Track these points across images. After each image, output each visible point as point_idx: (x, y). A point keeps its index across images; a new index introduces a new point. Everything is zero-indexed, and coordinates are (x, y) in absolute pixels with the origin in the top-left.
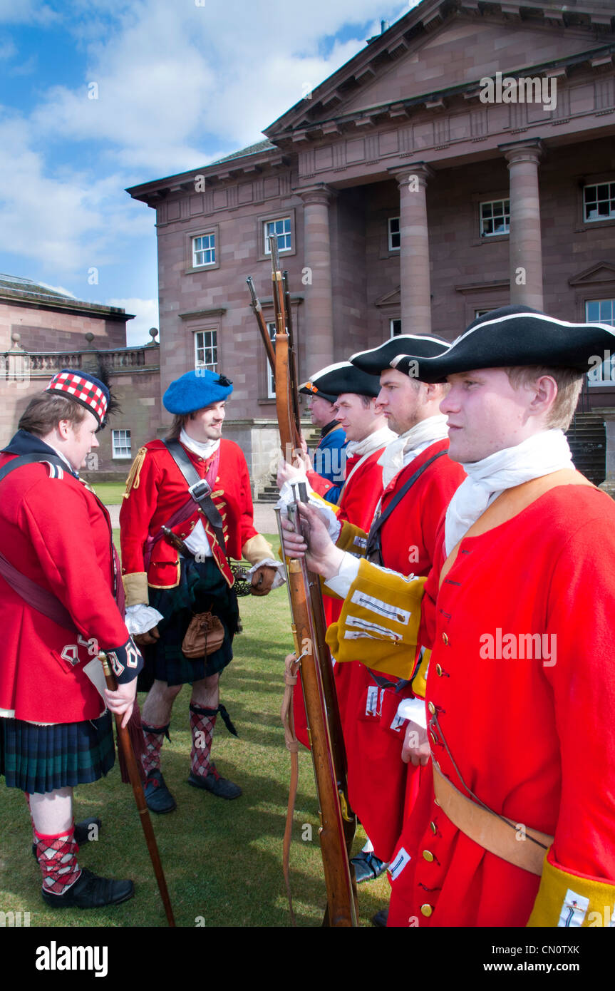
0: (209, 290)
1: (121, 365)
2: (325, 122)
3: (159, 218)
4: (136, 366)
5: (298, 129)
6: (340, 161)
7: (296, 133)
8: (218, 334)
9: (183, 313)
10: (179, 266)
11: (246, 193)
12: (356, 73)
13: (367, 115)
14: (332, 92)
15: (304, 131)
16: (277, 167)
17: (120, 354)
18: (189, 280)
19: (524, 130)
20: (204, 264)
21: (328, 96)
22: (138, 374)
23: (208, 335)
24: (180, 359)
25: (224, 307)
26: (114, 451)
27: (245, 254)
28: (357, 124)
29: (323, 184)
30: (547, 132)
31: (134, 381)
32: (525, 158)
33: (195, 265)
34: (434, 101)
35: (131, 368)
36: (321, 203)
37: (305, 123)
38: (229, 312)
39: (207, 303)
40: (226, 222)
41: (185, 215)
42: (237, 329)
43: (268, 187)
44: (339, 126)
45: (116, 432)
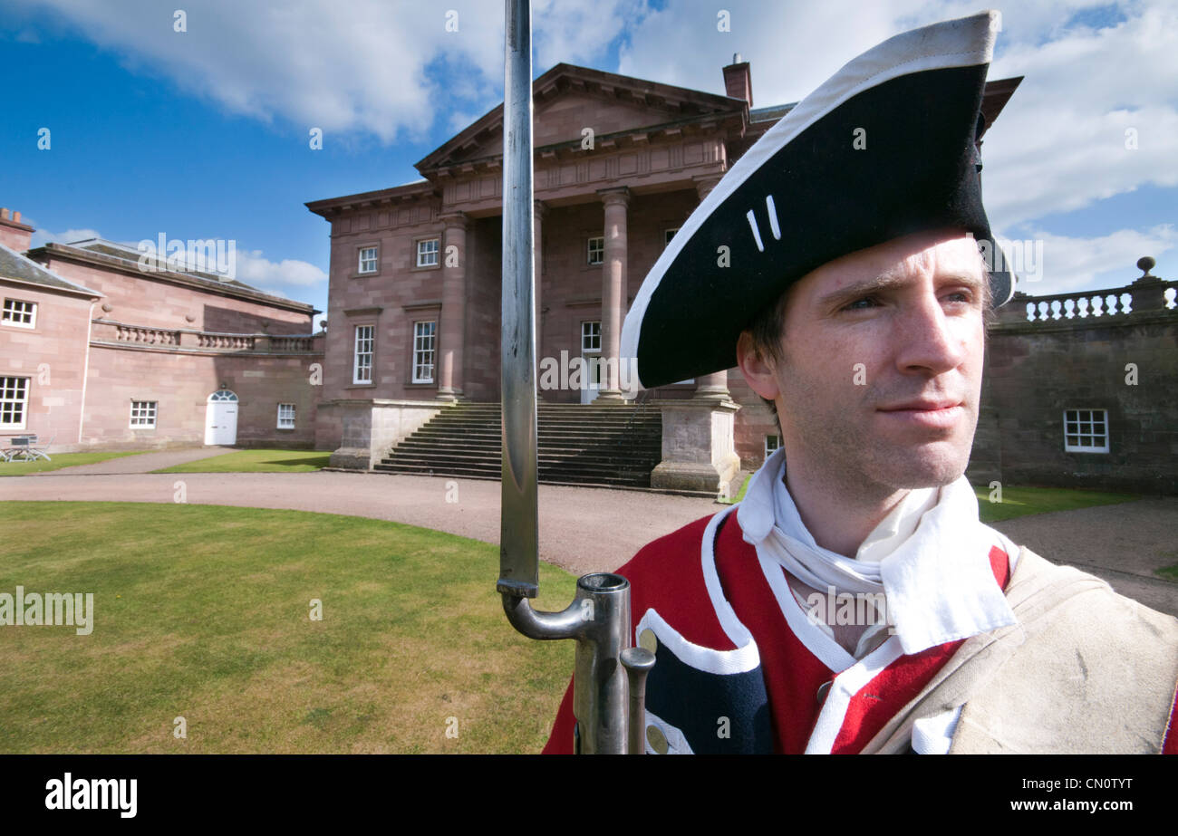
0: (370, 292)
1: (293, 349)
2: (463, 163)
3: (334, 230)
4: (305, 351)
5: (443, 166)
6: (476, 195)
7: (441, 169)
8: (375, 329)
9: (347, 309)
10: (347, 271)
11: (405, 217)
12: (491, 126)
13: (496, 159)
14: (470, 140)
15: (446, 168)
16: (429, 197)
17: (292, 340)
18: (355, 283)
19: (617, 180)
20: (368, 271)
21: (468, 142)
22: (307, 358)
23: (367, 329)
24: (343, 347)
25: (381, 307)
26: (279, 422)
27: (401, 266)
28: (489, 166)
29: (461, 212)
30: (633, 183)
31: (303, 363)
32: (616, 202)
33: (361, 270)
34: (548, 152)
35: (301, 352)
36: (459, 228)
37: (449, 161)
38: (384, 312)
39: (368, 302)
40: (388, 238)
41: (354, 230)
42: (391, 326)
43: (424, 213)
44: (475, 166)
45: (283, 406)
